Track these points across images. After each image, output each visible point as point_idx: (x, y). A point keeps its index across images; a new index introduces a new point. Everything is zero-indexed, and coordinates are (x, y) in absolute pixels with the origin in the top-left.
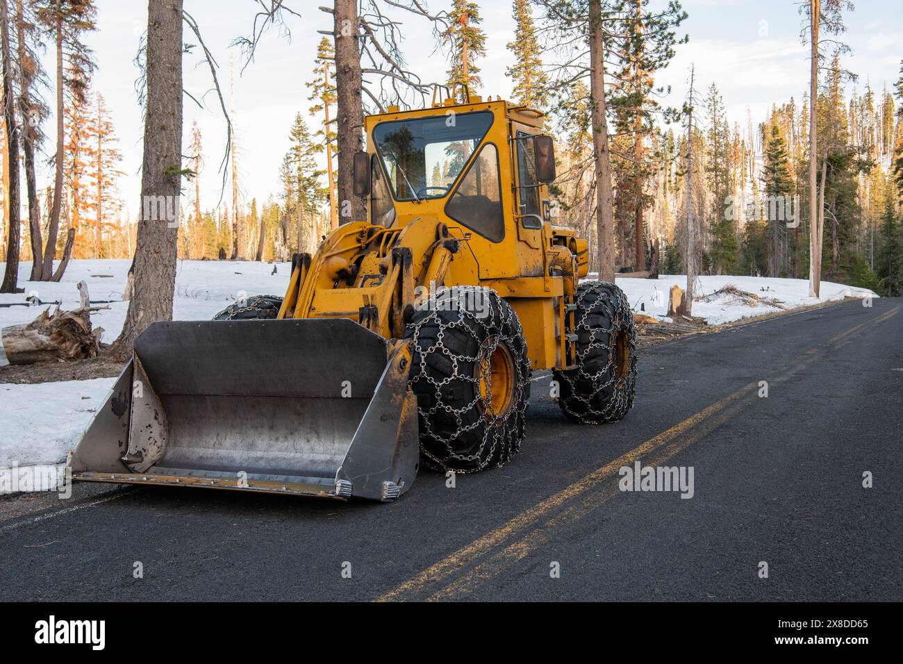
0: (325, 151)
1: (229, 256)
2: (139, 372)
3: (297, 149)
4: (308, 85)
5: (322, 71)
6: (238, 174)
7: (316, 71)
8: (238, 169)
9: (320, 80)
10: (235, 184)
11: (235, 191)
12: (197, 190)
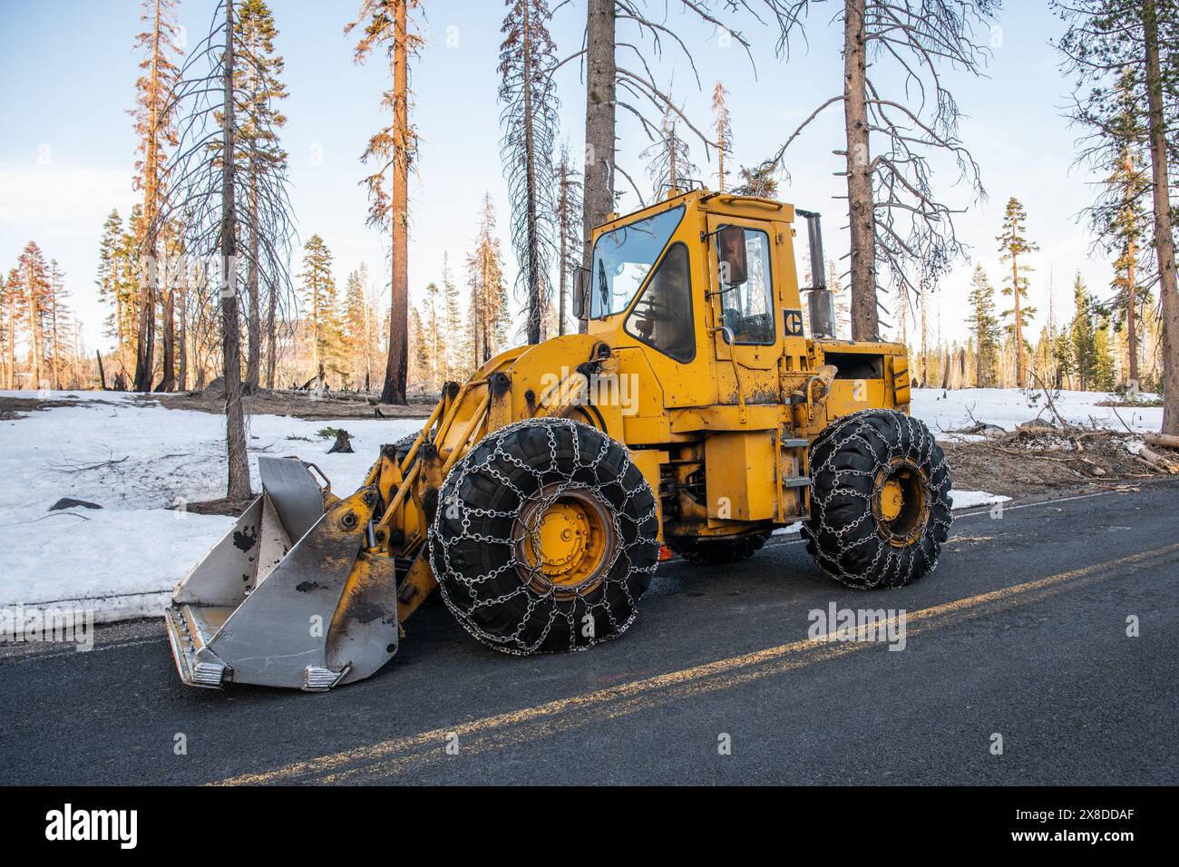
0: (1013, 293)
1: (919, 385)
2: (267, 506)
3: (977, 292)
4: (998, 239)
5: (1010, 226)
6: (927, 317)
7: (1005, 226)
8: (927, 313)
9: (1008, 233)
10: (924, 325)
11: (924, 330)
12: (904, 332)
